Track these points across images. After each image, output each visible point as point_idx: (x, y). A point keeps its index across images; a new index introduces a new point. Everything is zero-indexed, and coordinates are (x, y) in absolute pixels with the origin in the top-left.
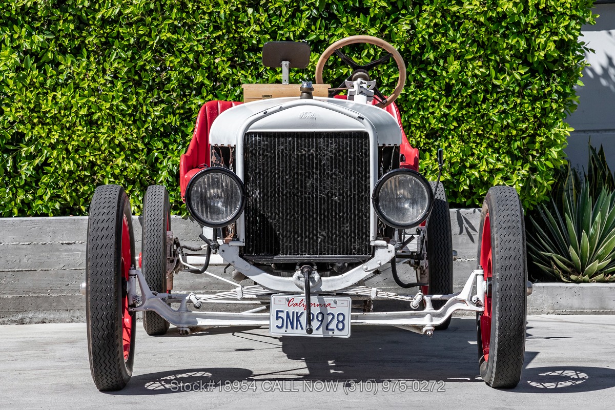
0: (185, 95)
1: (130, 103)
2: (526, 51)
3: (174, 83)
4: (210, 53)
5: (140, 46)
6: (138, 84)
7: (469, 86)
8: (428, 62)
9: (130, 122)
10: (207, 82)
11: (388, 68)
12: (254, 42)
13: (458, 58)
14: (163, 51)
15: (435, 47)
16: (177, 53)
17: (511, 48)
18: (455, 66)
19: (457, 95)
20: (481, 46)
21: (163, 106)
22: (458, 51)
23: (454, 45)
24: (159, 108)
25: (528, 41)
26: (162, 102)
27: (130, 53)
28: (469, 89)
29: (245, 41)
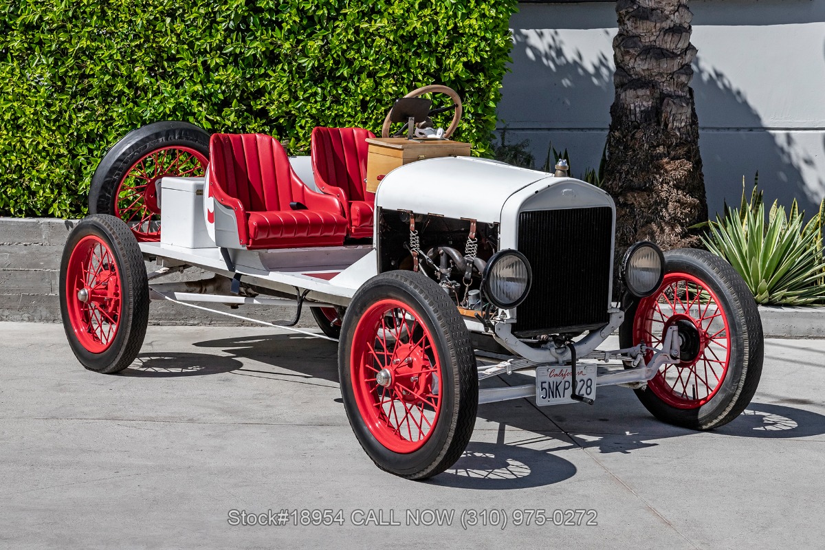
0: (108, 103)
1: (53, 109)
2: (437, 71)
3: (96, 91)
4: (129, 62)
5: (62, 53)
6: (62, 90)
7: (383, 102)
8: (342, 78)
9: (54, 128)
10: (126, 90)
11: (305, 82)
12: (173, 52)
13: (370, 75)
14: (84, 58)
15: (350, 63)
16: (97, 61)
17: (421, 67)
18: (367, 83)
19: (372, 112)
20: (394, 63)
21: (87, 112)
22: (371, 68)
23: (368, 62)
24: (82, 115)
25: (439, 62)
26: (87, 108)
27: (51, 60)
28: (383, 106)
29: (164, 51)
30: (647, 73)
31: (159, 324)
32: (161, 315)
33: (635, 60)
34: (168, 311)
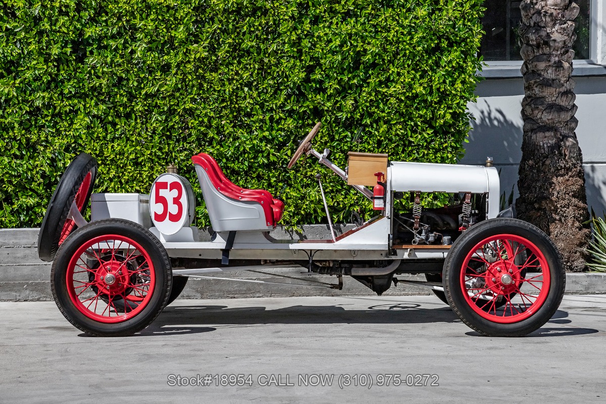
0: (201, 146)
1: (164, 151)
2: (432, 119)
3: (193, 138)
4: (218, 117)
5: (171, 112)
6: (169, 137)
7: (393, 141)
8: (366, 126)
9: (164, 164)
10: (216, 137)
12: (248, 110)
13: (385, 123)
14: (186, 116)
15: (370, 115)
16: (197, 118)
17: (421, 116)
18: (384, 128)
19: (385, 148)
20: (402, 115)
21: (186, 152)
22: (386, 118)
23: (383, 114)
24: (183, 154)
25: (433, 112)
26: (185, 150)
27: (164, 117)
28: (393, 143)
29: (242, 110)
30: (550, 121)
31: (235, 298)
32: (236, 291)
33: (543, 113)
34: (241, 288)
